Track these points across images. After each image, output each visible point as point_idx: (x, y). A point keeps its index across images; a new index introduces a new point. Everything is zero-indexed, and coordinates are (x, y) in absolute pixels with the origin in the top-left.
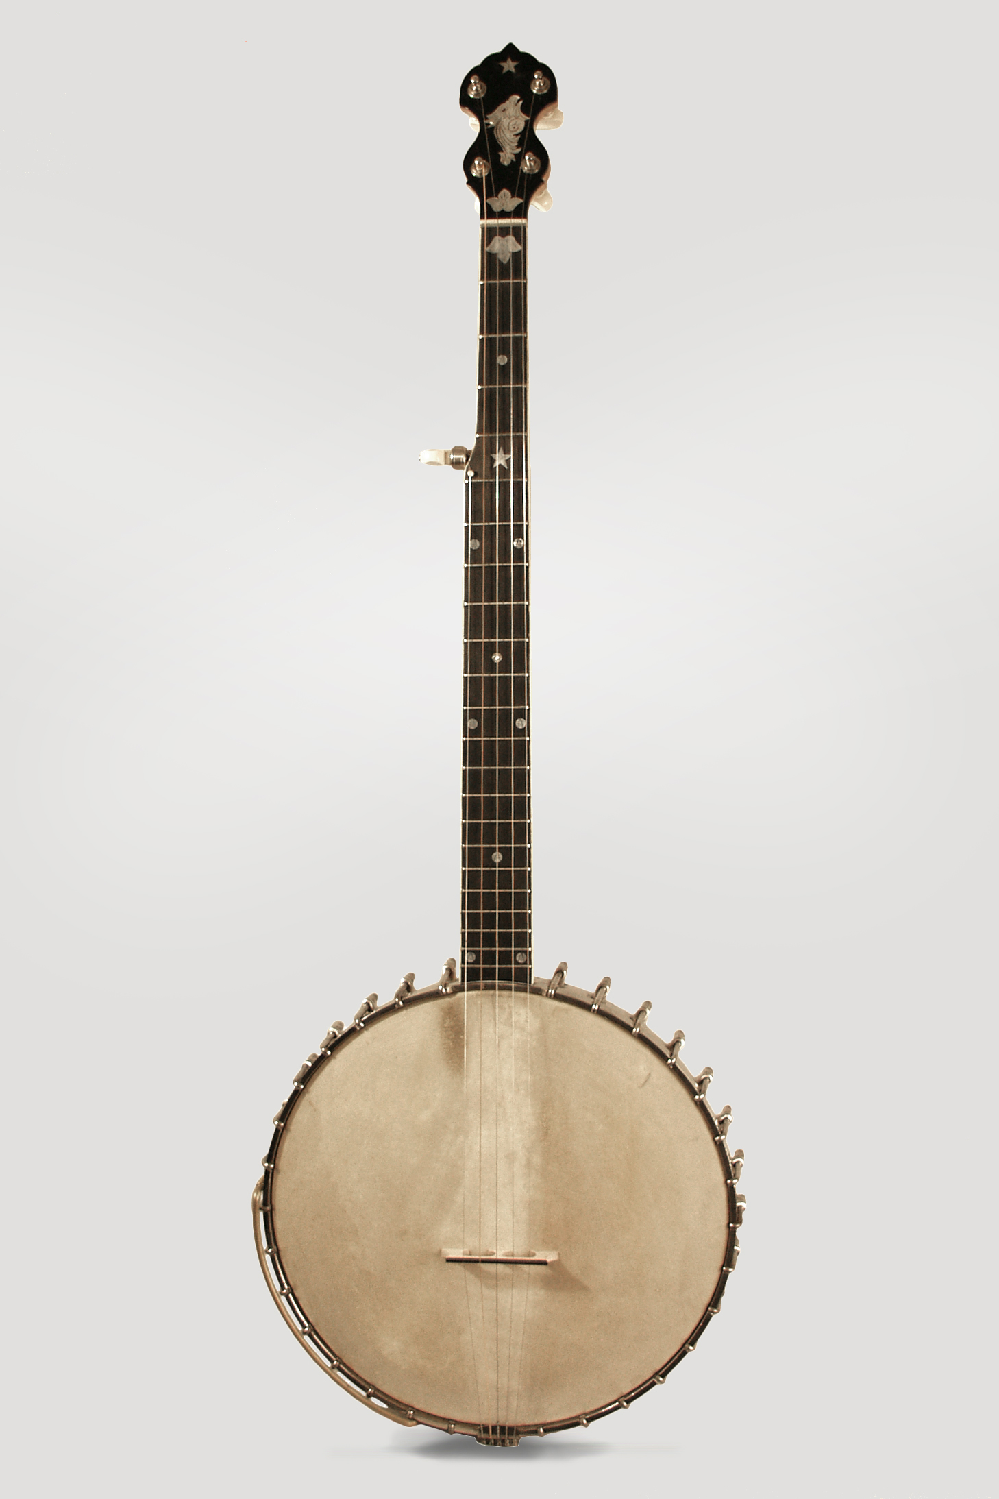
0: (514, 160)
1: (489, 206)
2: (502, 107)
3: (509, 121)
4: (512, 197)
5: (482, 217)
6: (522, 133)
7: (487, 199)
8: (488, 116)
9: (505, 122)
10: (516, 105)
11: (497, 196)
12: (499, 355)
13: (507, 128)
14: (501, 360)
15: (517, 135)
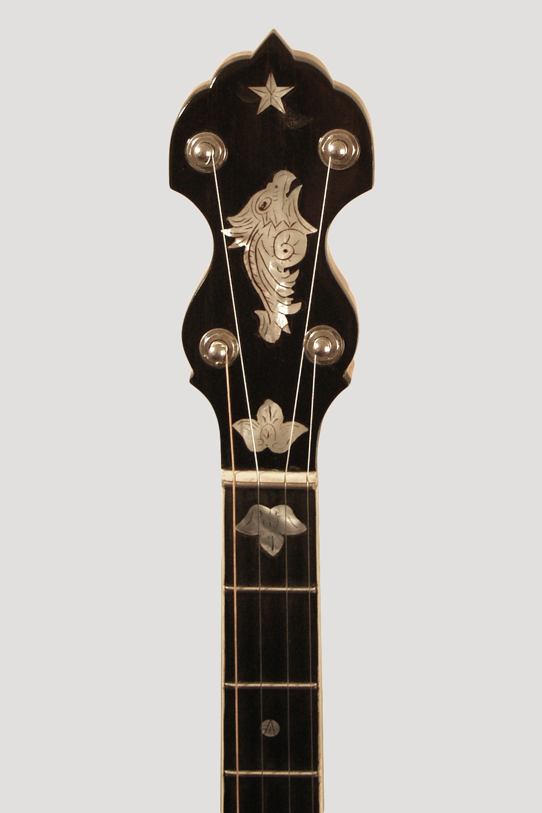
0: (287, 330)
1: (238, 438)
2: (259, 197)
3: (273, 233)
4: (284, 421)
5: (226, 465)
6: (304, 267)
7: (233, 423)
8: (230, 219)
9: (267, 234)
10: (288, 195)
11: (254, 417)
12: (264, 720)
13: (271, 250)
14: (269, 728)
15: (292, 270)
